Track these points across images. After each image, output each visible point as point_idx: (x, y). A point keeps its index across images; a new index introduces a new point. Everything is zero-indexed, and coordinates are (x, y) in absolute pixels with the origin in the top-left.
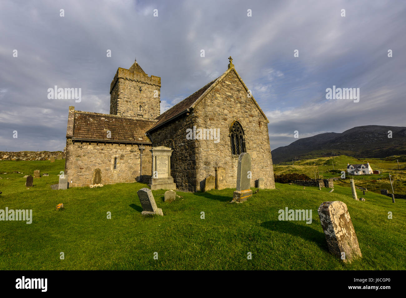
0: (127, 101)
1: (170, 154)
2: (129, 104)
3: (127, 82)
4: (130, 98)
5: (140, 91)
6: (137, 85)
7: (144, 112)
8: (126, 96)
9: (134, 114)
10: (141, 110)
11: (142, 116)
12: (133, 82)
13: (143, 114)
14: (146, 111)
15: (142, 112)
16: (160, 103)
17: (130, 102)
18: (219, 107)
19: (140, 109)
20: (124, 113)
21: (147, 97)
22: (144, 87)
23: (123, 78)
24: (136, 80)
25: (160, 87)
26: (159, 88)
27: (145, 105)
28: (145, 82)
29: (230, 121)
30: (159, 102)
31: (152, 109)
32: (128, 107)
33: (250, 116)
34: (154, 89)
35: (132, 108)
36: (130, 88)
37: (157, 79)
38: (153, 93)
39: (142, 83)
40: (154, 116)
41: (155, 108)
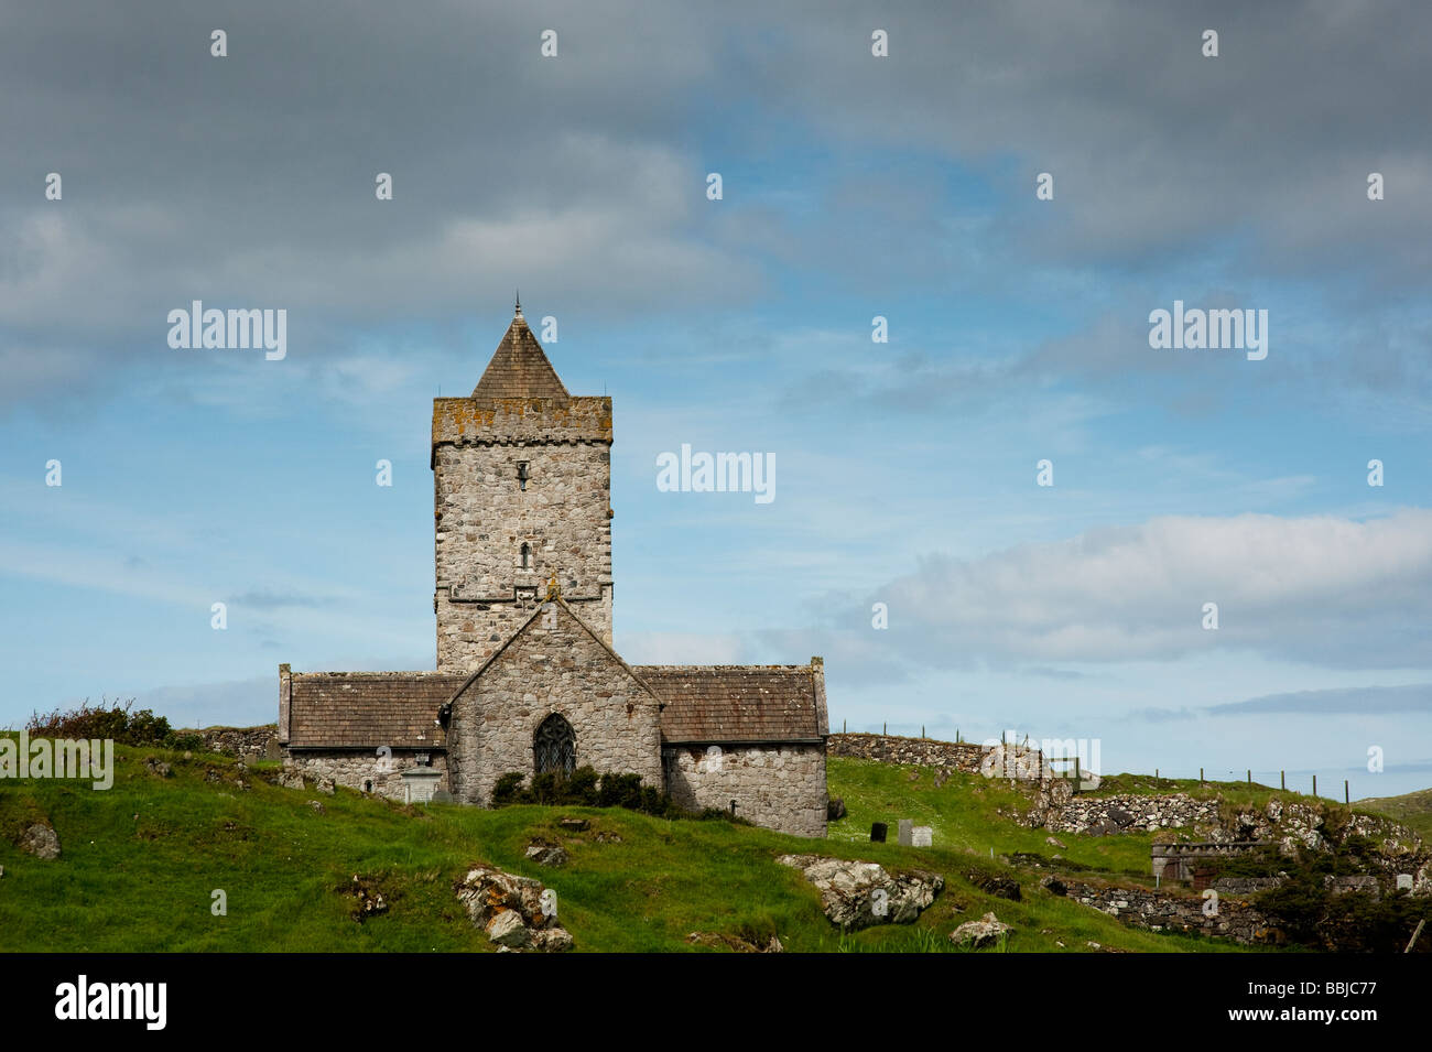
0: (471, 538)
2: (480, 545)
3: (469, 453)
4: (484, 523)
5: (522, 480)
6: (509, 459)
7: (542, 571)
8: (465, 517)
9: (502, 587)
10: (530, 564)
11: (534, 589)
12: (493, 449)
13: (534, 584)
14: (548, 566)
15: (532, 570)
16: (611, 521)
17: (482, 537)
18: (511, 690)
19: (525, 560)
20: (461, 586)
21: (550, 505)
22: (538, 460)
23: (452, 443)
24: (503, 439)
25: (610, 443)
26: (603, 448)
27: (544, 542)
28: (540, 436)
29: (538, 714)
30: (604, 515)
31: (576, 551)
32: (477, 561)
33: (602, 695)
34: (582, 456)
35: (491, 561)
36: (482, 480)
37: (593, 410)
38: (576, 480)
39: (528, 445)
40: (586, 584)
41: (589, 547)
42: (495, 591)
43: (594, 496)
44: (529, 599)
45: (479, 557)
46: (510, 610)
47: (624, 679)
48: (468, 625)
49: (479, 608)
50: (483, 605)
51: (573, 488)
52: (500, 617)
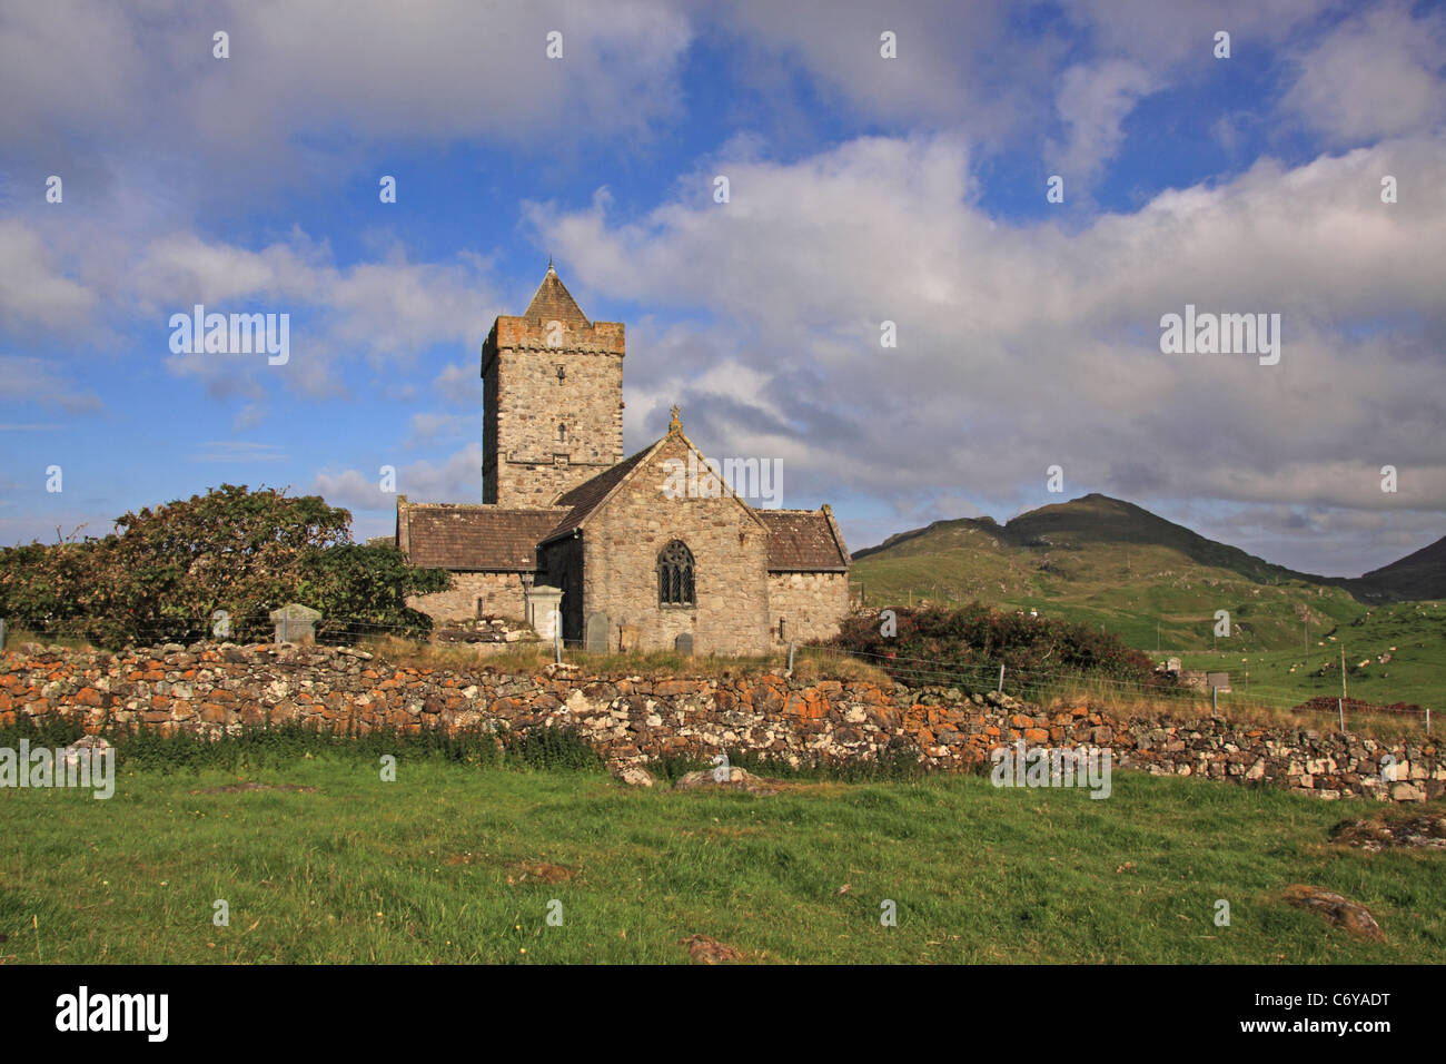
0: (523, 417)
1: (559, 599)
2: (529, 423)
3: (523, 357)
4: (532, 407)
5: (561, 378)
6: (552, 362)
7: (574, 443)
8: (520, 402)
9: (545, 454)
10: (566, 438)
11: (568, 456)
12: (540, 354)
13: (568, 452)
14: (578, 440)
15: (566, 443)
16: (623, 410)
17: (531, 417)
18: (637, 517)
19: (562, 436)
20: (514, 452)
21: (580, 397)
22: (572, 365)
23: (511, 348)
24: (548, 348)
26: (618, 359)
27: (576, 423)
28: (574, 347)
29: (662, 539)
30: (618, 406)
31: (598, 430)
32: (527, 434)
33: (716, 524)
34: (603, 364)
35: (536, 434)
36: (531, 376)
37: (612, 332)
38: (599, 381)
39: (565, 353)
40: (604, 454)
41: (607, 428)
42: (540, 457)
43: (611, 392)
44: (563, 463)
45: (528, 431)
46: (550, 470)
47: (736, 510)
48: (519, 480)
49: (528, 469)
50: (531, 466)
51: (597, 386)
52: (544, 475)
